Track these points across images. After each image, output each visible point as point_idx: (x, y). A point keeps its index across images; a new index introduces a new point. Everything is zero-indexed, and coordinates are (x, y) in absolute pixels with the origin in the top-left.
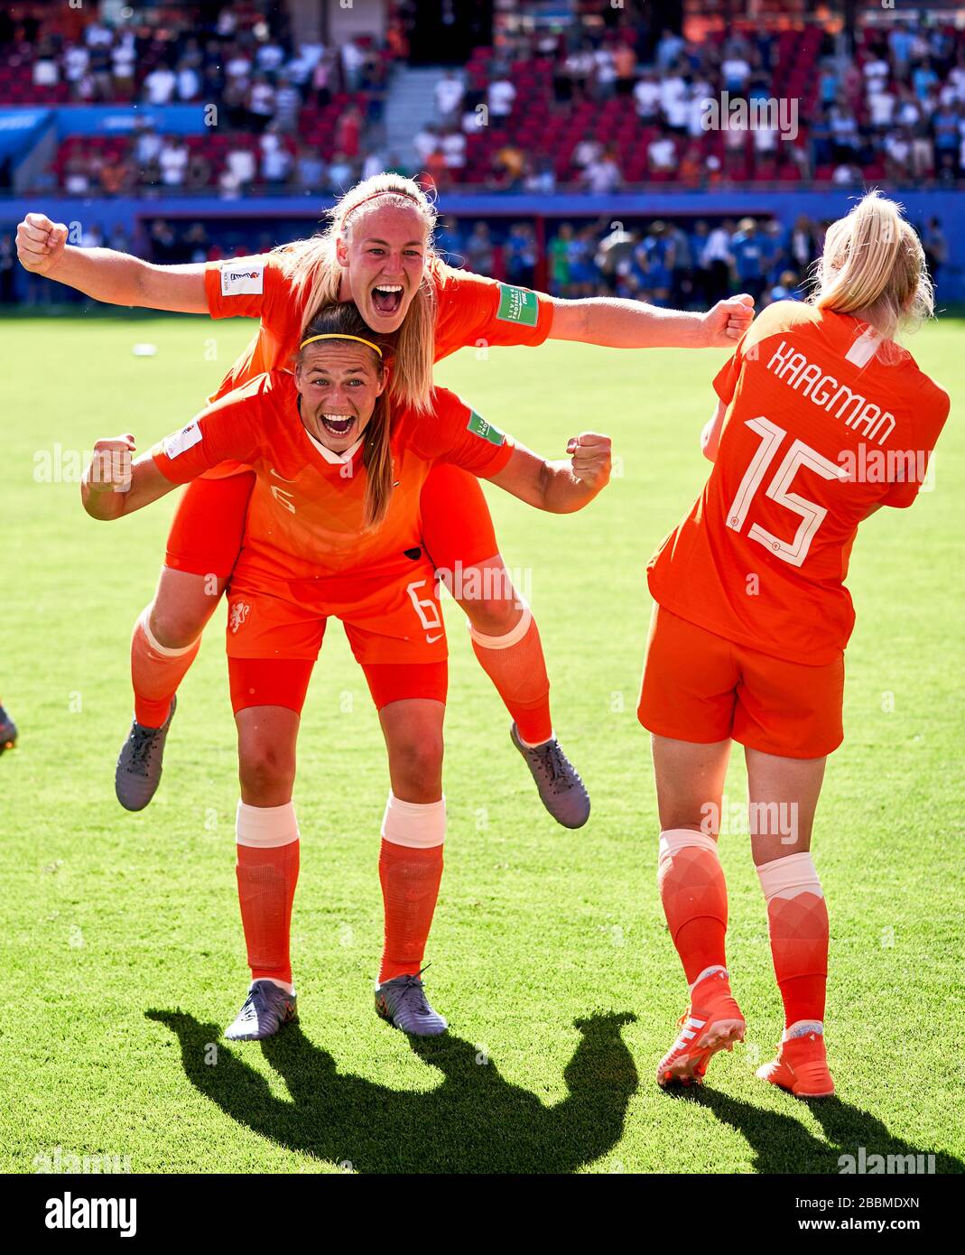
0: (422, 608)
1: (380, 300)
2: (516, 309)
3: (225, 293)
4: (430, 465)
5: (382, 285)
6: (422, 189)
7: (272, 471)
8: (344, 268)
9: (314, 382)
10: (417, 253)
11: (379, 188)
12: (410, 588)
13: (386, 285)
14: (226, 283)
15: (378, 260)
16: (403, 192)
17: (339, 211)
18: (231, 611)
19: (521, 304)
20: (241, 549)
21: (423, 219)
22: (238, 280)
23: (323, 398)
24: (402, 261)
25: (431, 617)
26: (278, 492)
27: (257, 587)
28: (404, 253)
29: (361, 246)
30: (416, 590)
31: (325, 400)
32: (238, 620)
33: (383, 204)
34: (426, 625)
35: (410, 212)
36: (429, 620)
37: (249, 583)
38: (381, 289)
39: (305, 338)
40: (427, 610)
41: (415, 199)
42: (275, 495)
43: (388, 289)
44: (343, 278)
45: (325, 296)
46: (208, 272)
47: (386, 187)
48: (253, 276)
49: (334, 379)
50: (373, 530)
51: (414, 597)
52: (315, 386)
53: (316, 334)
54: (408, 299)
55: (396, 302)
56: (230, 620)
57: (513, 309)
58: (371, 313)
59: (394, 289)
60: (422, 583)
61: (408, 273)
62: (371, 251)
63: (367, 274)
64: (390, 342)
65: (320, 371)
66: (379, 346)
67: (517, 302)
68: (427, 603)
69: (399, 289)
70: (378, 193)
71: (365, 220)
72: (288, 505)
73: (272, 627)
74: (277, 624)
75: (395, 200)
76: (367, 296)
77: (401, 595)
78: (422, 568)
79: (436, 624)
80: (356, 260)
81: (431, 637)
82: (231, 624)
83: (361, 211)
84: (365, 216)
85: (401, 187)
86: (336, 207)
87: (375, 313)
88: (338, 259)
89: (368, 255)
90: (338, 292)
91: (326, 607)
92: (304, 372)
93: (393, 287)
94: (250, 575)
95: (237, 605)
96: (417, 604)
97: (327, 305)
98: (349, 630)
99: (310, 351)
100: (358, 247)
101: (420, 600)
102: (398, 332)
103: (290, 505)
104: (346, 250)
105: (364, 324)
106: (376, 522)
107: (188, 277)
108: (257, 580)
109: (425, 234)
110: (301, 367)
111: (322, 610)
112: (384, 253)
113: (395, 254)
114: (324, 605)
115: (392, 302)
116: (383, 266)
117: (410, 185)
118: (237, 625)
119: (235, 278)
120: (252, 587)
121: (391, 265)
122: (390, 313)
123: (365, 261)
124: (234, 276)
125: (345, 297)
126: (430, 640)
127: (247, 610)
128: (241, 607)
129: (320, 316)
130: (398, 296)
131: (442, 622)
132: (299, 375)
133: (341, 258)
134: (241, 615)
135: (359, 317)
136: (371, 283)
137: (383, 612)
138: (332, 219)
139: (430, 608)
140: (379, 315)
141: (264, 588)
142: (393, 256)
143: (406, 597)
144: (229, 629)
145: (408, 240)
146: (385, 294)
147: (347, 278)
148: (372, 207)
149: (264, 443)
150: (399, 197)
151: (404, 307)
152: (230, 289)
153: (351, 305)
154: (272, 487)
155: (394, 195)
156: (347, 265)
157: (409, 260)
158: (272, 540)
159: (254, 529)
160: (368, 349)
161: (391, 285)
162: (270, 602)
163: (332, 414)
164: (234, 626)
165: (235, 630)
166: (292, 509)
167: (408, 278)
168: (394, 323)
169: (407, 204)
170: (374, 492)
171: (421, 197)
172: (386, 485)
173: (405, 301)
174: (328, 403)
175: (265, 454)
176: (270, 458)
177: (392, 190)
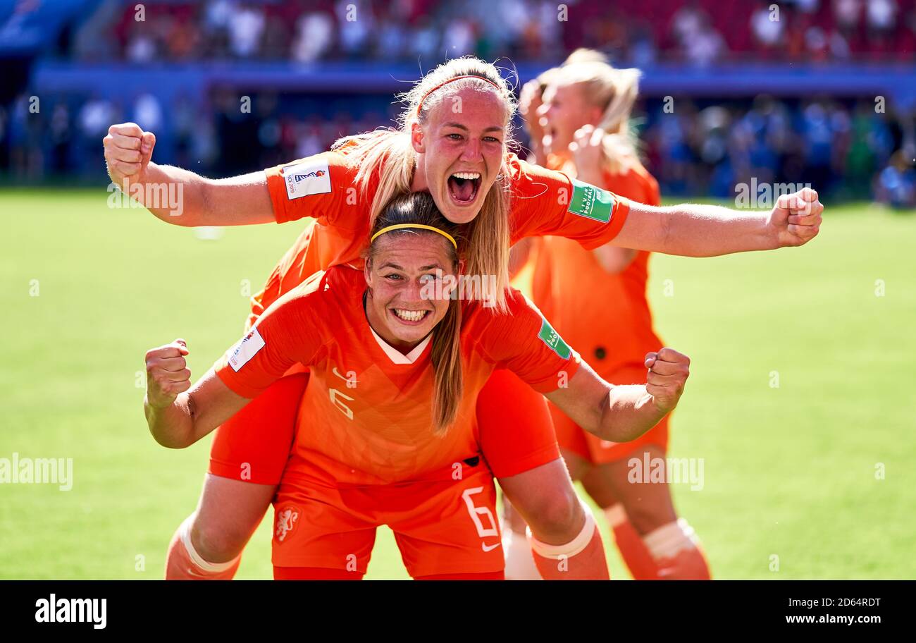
0: (478, 514)
1: (456, 187)
2: (588, 204)
3: (291, 196)
4: (493, 368)
5: (460, 173)
6: (503, 75)
7: (335, 370)
8: (419, 154)
9: (387, 277)
10: (497, 140)
11: (459, 71)
12: (466, 495)
13: (464, 172)
14: (291, 186)
15: (456, 146)
16: (483, 76)
17: (416, 96)
18: (277, 519)
19: (594, 200)
20: (290, 457)
21: (503, 105)
22: (304, 181)
23: (395, 292)
24: (481, 147)
25: (487, 525)
26: (337, 395)
27: (306, 493)
28: (483, 140)
29: (438, 131)
30: (472, 496)
31: (399, 294)
32: (286, 527)
33: (463, 88)
34: (483, 533)
35: (490, 97)
36: (485, 528)
37: (300, 490)
38: (458, 176)
39: (377, 229)
40: (483, 518)
41: (496, 84)
42: (333, 399)
43: (466, 176)
44: (417, 166)
45: (396, 185)
46: (271, 179)
47: (466, 71)
48: (318, 174)
49: (408, 275)
50: (442, 433)
51: (470, 503)
52: (388, 280)
53: (389, 224)
54: (485, 188)
55: (473, 192)
56: (276, 528)
57: (585, 203)
58: (446, 202)
59: (471, 177)
60: (479, 490)
61: (487, 160)
62: (449, 136)
63: (444, 161)
64: (465, 233)
65: (394, 266)
66: (455, 238)
67: (590, 197)
68: (483, 510)
69: (477, 176)
70: (458, 76)
71: (443, 103)
72: (345, 410)
73: (322, 534)
74: (328, 532)
75: (475, 84)
76: (443, 184)
77: (455, 502)
78: (479, 474)
79: (492, 533)
80: (432, 147)
81: (488, 545)
82: (278, 533)
83: (439, 95)
84: (443, 99)
85: (481, 71)
86: (412, 91)
87: (450, 202)
88: (414, 144)
89: (445, 139)
90: (411, 182)
91: (380, 515)
92: (376, 265)
93: (471, 175)
94: (302, 482)
95: (284, 512)
96: (473, 511)
97: (400, 195)
98: (401, 540)
99: (384, 243)
100: (435, 131)
101: (476, 506)
102: (474, 222)
103: (349, 410)
104: (421, 135)
105: (440, 214)
106: (446, 425)
107: (251, 186)
108: (306, 486)
109: (505, 121)
110: (372, 260)
111: (375, 518)
112: (462, 138)
113: (474, 139)
114: (376, 513)
115: (469, 190)
116: (461, 151)
117: (491, 70)
118: (284, 533)
119: (300, 180)
120: (301, 494)
121: (470, 150)
122: (466, 203)
123: (443, 147)
124: (299, 178)
125: (418, 186)
126: (486, 549)
127: (295, 517)
128: (288, 514)
129: (392, 206)
130: (476, 184)
131: (499, 531)
132: (370, 269)
133: (417, 144)
134: (289, 523)
135: (435, 207)
136: (448, 169)
137: (437, 519)
138: (407, 104)
139: (486, 515)
140: (454, 203)
141: (315, 494)
142: (472, 142)
143: (461, 502)
144: (276, 537)
145: (488, 125)
146: (461, 182)
147: (422, 165)
148: (452, 89)
149: (329, 340)
150: (480, 81)
151: (481, 196)
152: (296, 191)
153: (426, 194)
154: (330, 390)
155: (475, 79)
156: (423, 151)
157: (488, 146)
158: (323, 447)
159: (304, 437)
160: (444, 240)
161: (469, 173)
162: (320, 509)
163: (406, 310)
164: (281, 534)
165: (281, 539)
166: (350, 414)
167: (486, 165)
168: (469, 214)
169: (487, 87)
170: (443, 393)
171: (502, 82)
172: (456, 385)
173: (483, 191)
174: (402, 299)
175: (330, 352)
176: (334, 357)
177: (473, 73)
